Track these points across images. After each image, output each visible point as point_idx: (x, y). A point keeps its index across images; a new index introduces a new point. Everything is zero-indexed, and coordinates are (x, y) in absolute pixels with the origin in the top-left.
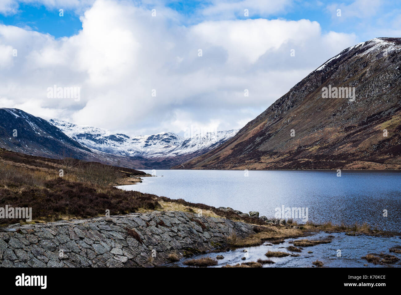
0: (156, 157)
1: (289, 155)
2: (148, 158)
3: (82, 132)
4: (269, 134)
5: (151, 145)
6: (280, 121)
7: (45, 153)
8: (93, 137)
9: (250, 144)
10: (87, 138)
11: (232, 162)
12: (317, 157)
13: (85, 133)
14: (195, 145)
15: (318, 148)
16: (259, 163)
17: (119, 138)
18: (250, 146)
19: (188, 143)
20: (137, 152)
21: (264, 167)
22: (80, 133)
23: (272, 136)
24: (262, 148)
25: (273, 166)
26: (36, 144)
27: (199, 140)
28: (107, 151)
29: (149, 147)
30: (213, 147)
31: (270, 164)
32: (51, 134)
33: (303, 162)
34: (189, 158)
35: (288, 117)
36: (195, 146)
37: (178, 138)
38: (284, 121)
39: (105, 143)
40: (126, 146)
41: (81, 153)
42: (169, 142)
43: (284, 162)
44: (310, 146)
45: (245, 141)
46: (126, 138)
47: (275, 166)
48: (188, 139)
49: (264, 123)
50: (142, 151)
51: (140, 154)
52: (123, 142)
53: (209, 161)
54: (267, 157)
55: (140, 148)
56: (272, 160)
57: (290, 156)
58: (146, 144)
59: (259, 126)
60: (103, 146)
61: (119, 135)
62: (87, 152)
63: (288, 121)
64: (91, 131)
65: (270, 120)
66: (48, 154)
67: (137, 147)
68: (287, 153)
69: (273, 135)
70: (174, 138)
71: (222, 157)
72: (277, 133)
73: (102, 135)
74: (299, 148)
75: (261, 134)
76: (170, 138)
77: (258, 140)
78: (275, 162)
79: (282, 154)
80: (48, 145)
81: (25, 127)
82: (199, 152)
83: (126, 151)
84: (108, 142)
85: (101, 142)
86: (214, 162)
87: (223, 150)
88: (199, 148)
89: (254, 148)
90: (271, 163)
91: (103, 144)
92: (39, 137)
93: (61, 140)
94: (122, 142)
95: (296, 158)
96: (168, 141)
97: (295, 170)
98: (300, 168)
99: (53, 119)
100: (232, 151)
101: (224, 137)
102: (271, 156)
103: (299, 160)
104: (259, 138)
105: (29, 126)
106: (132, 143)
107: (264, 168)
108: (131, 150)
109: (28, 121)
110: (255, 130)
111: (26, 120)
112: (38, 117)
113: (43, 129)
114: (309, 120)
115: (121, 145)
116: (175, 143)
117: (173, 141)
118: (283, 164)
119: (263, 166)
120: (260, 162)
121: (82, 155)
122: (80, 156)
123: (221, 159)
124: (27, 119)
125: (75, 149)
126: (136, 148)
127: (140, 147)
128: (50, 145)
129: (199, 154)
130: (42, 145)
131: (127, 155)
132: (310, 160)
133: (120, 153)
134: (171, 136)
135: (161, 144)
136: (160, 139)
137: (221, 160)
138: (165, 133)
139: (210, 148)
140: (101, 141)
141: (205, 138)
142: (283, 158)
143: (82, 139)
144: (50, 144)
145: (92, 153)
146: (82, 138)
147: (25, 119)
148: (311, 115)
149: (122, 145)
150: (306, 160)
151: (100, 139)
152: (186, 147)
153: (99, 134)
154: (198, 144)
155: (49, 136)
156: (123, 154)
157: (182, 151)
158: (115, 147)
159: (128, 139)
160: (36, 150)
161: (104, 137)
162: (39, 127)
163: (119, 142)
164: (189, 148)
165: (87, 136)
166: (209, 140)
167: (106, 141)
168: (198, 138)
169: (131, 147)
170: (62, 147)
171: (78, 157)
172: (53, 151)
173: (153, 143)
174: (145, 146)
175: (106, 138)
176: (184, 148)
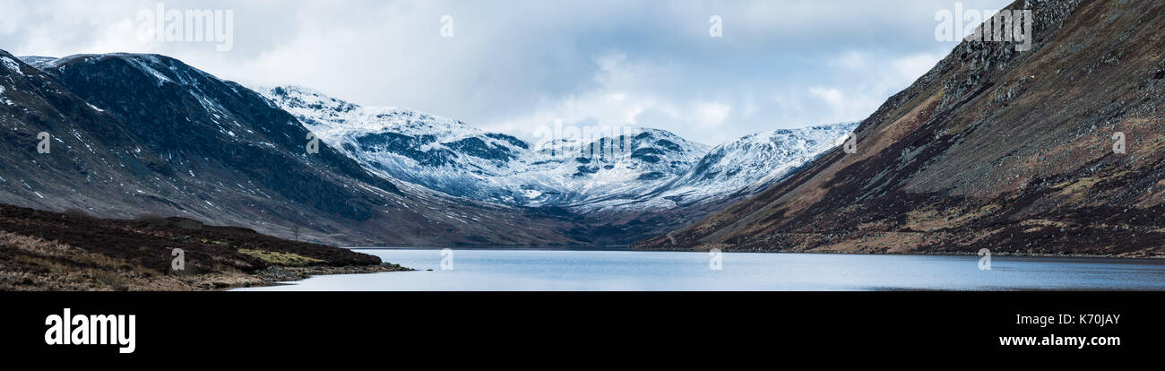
0: (611, 211)
1: (998, 207)
2: (584, 212)
3: (377, 128)
4: (945, 138)
5: (596, 170)
6: (982, 94)
7: (249, 195)
8: (411, 146)
9: (883, 168)
10: (391, 149)
11: (816, 226)
12: (1083, 215)
13: (385, 131)
14: (739, 170)
15: (1093, 183)
16: (902, 231)
17: (495, 147)
18: (881, 175)
19: (715, 166)
20: (552, 193)
21: (914, 246)
22: (370, 131)
23: (953, 143)
24: (915, 184)
25: (943, 243)
26: (222, 167)
27: (749, 154)
28: (454, 189)
29: (591, 178)
31: (935, 235)
32: (269, 137)
33: (1035, 229)
35: (1010, 82)
36: (738, 174)
37: (685, 149)
38: (995, 94)
39: (448, 164)
40: (516, 173)
41: (365, 197)
42: (654, 160)
43: (977, 229)
44: (1069, 177)
45: (869, 158)
46: (517, 148)
47: (948, 243)
48: (714, 152)
49: (932, 99)
50: (566, 190)
51: (561, 199)
52: (507, 160)
53: (750, 225)
54: (929, 213)
55: (561, 180)
56: (944, 223)
57: (1002, 210)
58: (580, 168)
59: (916, 111)
60: (442, 173)
61: (495, 137)
62: (384, 193)
63: (1009, 95)
64: (405, 123)
65: (952, 92)
66: (259, 199)
67: (554, 178)
68: (994, 200)
69: (956, 140)
70: (671, 148)
71: (790, 212)
72: (968, 132)
73: (439, 138)
74: (1032, 183)
75: (918, 137)
77: (908, 155)
78: (953, 230)
79: (976, 205)
80: (258, 170)
81: (188, 115)
82: (748, 193)
83: (516, 188)
84: (458, 161)
85: (435, 159)
86: (764, 226)
87: (799, 188)
88: (751, 182)
89: (895, 182)
90: (939, 231)
91: (441, 167)
92: (232, 145)
93: (301, 153)
94: (503, 162)
95: (1018, 216)
96: (650, 157)
97: (1007, 255)
98: (1021, 250)
99: (283, 87)
100: (826, 191)
102: (941, 209)
103: (1023, 224)
104: (911, 151)
105: (200, 111)
106: (537, 163)
107: (912, 250)
108: (531, 187)
109: (196, 96)
110: (901, 124)
111: (192, 93)
112: (231, 82)
113: (244, 119)
114: (1076, 91)
115: (500, 171)
116: (674, 163)
117: (667, 157)
118: (973, 237)
119: (912, 240)
120: (905, 227)
121: (367, 201)
122: (361, 204)
123: (788, 218)
124: (193, 88)
125: (347, 182)
126: (548, 180)
127: (561, 177)
128: (266, 170)
130: (242, 170)
131: (520, 201)
132: (1060, 224)
133: (496, 195)
134: (662, 142)
135: (628, 167)
137: (787, 220)
138: (643, 132)
140: (435, 157)
141: (770, 148)
142: (978, 215)
143: (373, 151)
144: (265, 167)
145: (402, 195)
146: (376, 148)
147: (188, 87)
148: (1083, 74)
149: (502, 171)
150: (1047, 223)
151: (432, 150)
152: (710, 176)
153: (430, 133)
154: (746, 167)
155: (262, 143)
156: (507, 199)
157: (694, 189)
158: (482, 178)
159: (524, 151)
160: (221, 188)
161: (445, 144)
162: (233, 112)
163: (494, 160)
164: (716, 182)
165: (390, 141)
166: (782, 154)
167: (453, 159)
168: (747, 147)
169: (534, 175)
170: (303, 178)
171: (355, 210)
172: (275, 189)
173: (604, 165)
174: (579, 174)
175: (451, 147)
176: (701, 180)
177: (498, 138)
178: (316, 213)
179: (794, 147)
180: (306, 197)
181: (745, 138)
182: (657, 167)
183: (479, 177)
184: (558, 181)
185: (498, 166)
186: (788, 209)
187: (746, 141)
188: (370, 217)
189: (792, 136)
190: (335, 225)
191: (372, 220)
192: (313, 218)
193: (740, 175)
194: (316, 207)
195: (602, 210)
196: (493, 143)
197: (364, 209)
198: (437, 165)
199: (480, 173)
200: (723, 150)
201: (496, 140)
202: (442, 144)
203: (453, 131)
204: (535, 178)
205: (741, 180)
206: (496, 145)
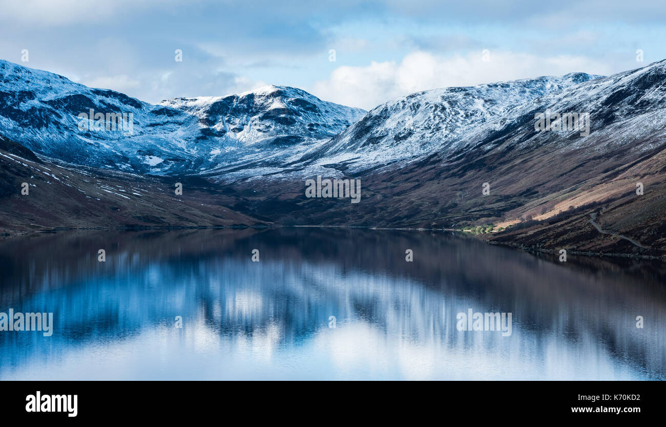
0: (264, 182)
2: (228, 182)
5: (223, 132)
8: (9, 103)
14: (410, 133)
17: (104, 106)
19: (380, 129)
20: (176, 159)
27: (419, 116)
29: (217, 142)
30: (500, 143)
34: (409, 185)
36: (409, 139)
37: (323, 110)
39: (52, 125)
41: (5, 166)
42: (289, 122)
46: (129, 107)
48: (375, 113)
50: (192, 156)
51: (187, 167)
55: (183, 145)
58: (203, 131)
60: (45, 135)
61: (103, 94)
62: (25, 162)
67: (174, 142)
70: (308, 109)
73: (38, 95)
82: (440, 161)
83: (133, 153)
84: (62, 121)
85: (37, 120)
91: (44, 129)
96: (284, 118)
106: (152, 125)
108: (151, 152)
116: (311, 125)
117: (304, 119)
122: (3, 176)
126: (167, 143)
127: (183, 141)
129: (448, 169)
131: (139, 167)
133: (111, 162)
134: (298, 102)
135: (259, 130)
136: (257, 112)
138: (276, 90)
140: (36, 116)
141: (444, 109)
145: (44, 164)
151: (33, 109)
152: (375, 140)
153: (27, 89)
154: (418, 130)
156: (124, 167)
157: (357, 156)
158: (92, 142)
159: (137, 110)
161: (45, 102)
164: (383, 147)
166: (459, 116)
167: (57, 119)
168: (416, 107)
169: (151, 139)
173: (232, 127)
174: (203, 138)
175: (53, 106)
176: (364, 145)
177: (107, 96)
179: (471, 108)
181: (412, 96)
182: (294, 130)
183: (88, 141)
184: (179, 146)
187: (413, 101)
189: (468, 94)
191: (17, 196)
193: (412, 139)
195: (249, 180)
196: (101, 101)
197: (6, 183)
198: (39, 126)
199: (88, 136)
200: (386, 110)
201: (104, 98)
202: (42, 102)
203: (54, 86)
204: (152, 142)
205: (418, 145)
206: (104, 104)
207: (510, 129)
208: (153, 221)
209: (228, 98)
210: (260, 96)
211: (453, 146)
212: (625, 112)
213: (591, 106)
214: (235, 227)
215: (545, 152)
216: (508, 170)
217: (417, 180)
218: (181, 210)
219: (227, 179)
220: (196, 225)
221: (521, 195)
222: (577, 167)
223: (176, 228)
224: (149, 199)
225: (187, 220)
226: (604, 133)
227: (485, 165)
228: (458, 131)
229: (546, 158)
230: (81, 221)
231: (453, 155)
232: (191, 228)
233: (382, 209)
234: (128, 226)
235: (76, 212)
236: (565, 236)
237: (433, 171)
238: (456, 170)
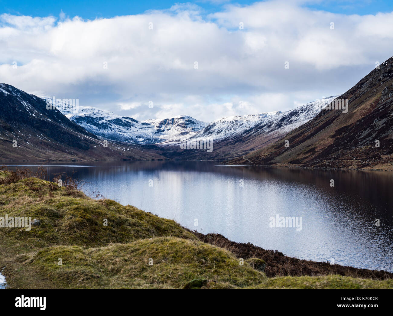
0: (174, 146)
3: (82, 115)
5: (164, 130)
7: (42, 140)
8: (95, 121)
9: (365, 129)
10: (87, 122)
11: (353, 157)
13: (85, 116)
14: (222, 131)
17: (126, 122)
18: (366, 132)
19: (212, 129)
20: (148, 139)
22: (80, 116)
26: (31, 128)
27: (225, 125)
28: (112, 137)
29: (162, 134)
30: (248, 134)
32: (49, 117)
34: (218, 147)
36: (221, 133)
37: (197, 123)
39: (109, 128)
41: (87, 141)
42: (186, 127)
45: (351, 124)
46: (134, 122)
48: (211, 124)
50: (153, 138)
51: (152, 142)
52: (130, 127)
55: (151, 134)
58: (158, 130)
60: (106, 131)
62: (93, 139)
64: (92, 113)
66: (46, 141)
67: (148, 134)
70: (191, 123)
71: (318, 149)
73: (105, 118)
76: (187, 122)
77: (378, 123)
80: (45, 130)
81: (17, 107)
82: (229, 140)
83: (134, 137)
84: (112, 127)
86: (307, 155)
88: (228, 136)
92: (34, 120)
93: (61, 123)
94: (129, 128)
96: (184, 126)
100: (334, 139)
101: (260, 122)
104: (379, 121)
105: (22, 106)
106: (141, 128)
108: (140, 137)
109: (20, 100)
110: (362, 109)
111: (18, 99)
112: (33, 95)
113: (38, 110)
115: (128, 131)
116: (193, 128)
117: (190, 126)
121: (87, 142)
122: (86, 144)
123: (317, 152)
124: (18, 97)
125: (79, 135)
126: (146, 134)
128: (48, 130)
129: (231, 142)
130: (39, 130)
131: (136, 142)
133: (127, 140)
134: (188, 121)
135: (176, 130)
136: (175, 124)
137: (319, 153)
138: (181, 117)
139: (244, 135)
140: (104, 125)
141: (233, 123)
143: (81, 123)
145: (100, 140)
146: (82, 122)
147: (16, 96)
149: (129, 131)
151: (103, 123)
152: (211, 133)
153: (102, 117)
154: (224, 130)
155: (46, 119)
156: (131, 141)
157: (205, 138)
158: (122, 133)
159: (137, 123)
160: (31, 137)
161: (107, 121)
162: (34, 107)
163: (125, 127)
164: (213, 135)
165: (87, 119)
166: (238, 125)
167: (110, 126)
168: (224, 122)
169: (141, 133)
170: (63, 133)
171: (83, 146)
172: (52, 137)
173: (167, 129)
174: (157, 132)
175: (109, 122)
176: (207, 135)
177: (127, 119)
178: (68, 147)
179: (242, 123)
180: (64, 140)
183: (120, 133)
184: (150, 135)
185: (127, 129)
186: (316, 148)
187: (223, 120)
188: (89, 149)
190: (76, 152)
191: (90, 150)
192: (67, 149)
194: (68, 144)
195: (170, 146)
196: (125, 121)
197: (86, 146)
198: (105, 128)
199: (120, 131)
200: (215, 123)
201: (126, 119)
202: (106, 121)
203: (110, 116)
204: (141, 134)
205: (224, 134)
206: (126, 121)
207: (251, 129)
208: (132, 158)
209: (166, 119)
210: (176, 119)
211: (233, 135)
212: (285, 124)
213: (275, 122)
214: (159, 160)
215: (260, 137)
216: (248, 142)
217: (221, 146)
218: (142, 155)
219: (163, 146)
220: (145, 159)
221: (250, 150)
222: (268, 141)
223: (140, 160)
224: (132, 151)
225: (143, 158)
226: (278, 130)
227: (242, 141)
228: (237, 130)
229: (260, 138)
230: (109, 158)
231: (233, 138)
232: (144, 160)
233: (208, 155)
234: (124, 159)
235: (108, 155)
236: (234, 160)
237: (226, 143)
238: (233, 142)
